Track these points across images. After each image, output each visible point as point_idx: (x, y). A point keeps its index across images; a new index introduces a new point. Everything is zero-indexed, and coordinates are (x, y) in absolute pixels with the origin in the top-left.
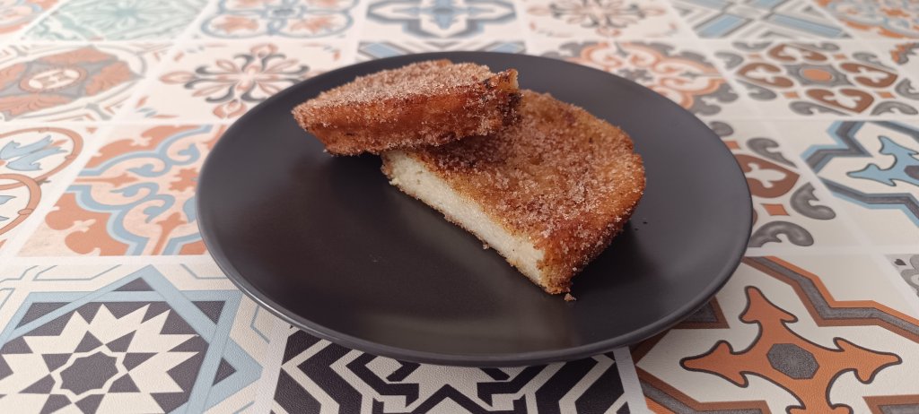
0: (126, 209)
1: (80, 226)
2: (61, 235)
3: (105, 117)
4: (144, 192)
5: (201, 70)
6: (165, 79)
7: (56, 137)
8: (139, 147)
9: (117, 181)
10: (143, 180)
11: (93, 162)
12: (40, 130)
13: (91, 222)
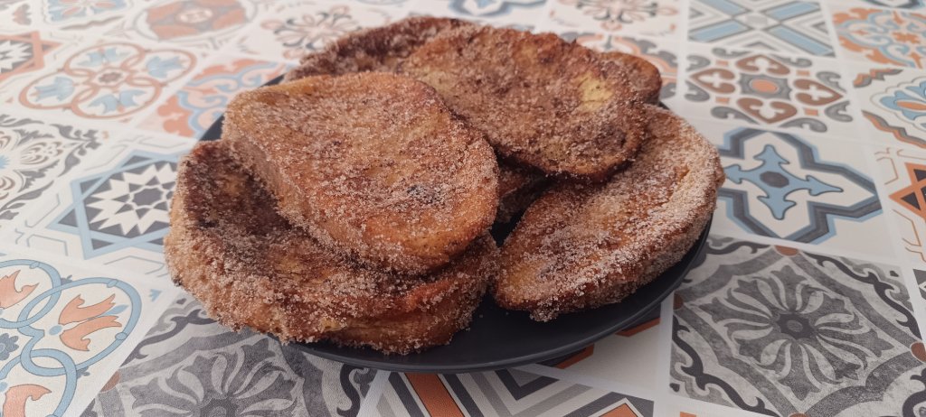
0: (203, 110)
1: (174, 116)
2: (162, 120)
3: (216, 48)
4: (218, 101)
5: (290, 22)
6: (264, 25)
7: (183, 57)
8: (227, 72)
9: (205, 92)
10: (221, 93)
11: (198, 77)
12: (175, 51)
13: (181, 115)
